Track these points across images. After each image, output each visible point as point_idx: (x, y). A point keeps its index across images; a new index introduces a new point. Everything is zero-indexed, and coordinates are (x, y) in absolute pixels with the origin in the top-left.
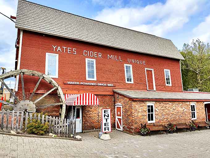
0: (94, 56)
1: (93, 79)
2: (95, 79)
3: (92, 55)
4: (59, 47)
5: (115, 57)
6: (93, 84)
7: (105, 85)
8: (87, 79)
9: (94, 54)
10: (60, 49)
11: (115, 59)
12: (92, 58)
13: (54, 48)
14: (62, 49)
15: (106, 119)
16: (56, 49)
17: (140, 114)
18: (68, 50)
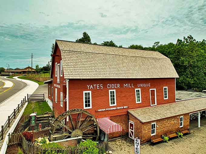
0: (114, 87)
1: (114, 105)
2: (115, 105)
3: (113, 87)
4: (91, 86)
5: (129, 84)
6: (114, 109)
7: (122, 107)
8: (111, 105)
9: (114, 86)
10: (92, 87)
11: (129, 87)
12: (113, 89)
13: (88, 86)
14: (93, 87)
15: (137, 146)
16: (90, 87)
17: (146, 131)
18: (98, 87)
